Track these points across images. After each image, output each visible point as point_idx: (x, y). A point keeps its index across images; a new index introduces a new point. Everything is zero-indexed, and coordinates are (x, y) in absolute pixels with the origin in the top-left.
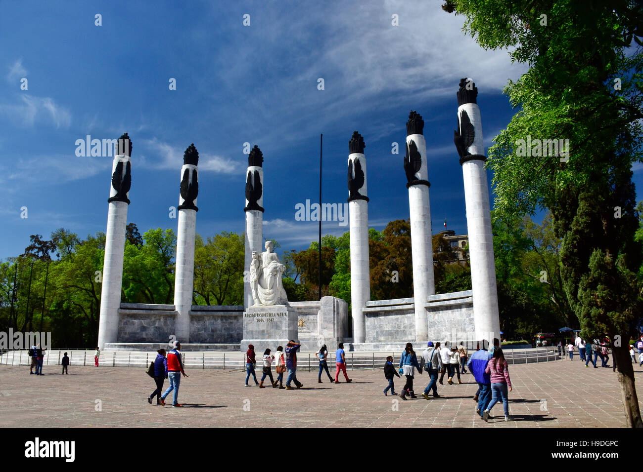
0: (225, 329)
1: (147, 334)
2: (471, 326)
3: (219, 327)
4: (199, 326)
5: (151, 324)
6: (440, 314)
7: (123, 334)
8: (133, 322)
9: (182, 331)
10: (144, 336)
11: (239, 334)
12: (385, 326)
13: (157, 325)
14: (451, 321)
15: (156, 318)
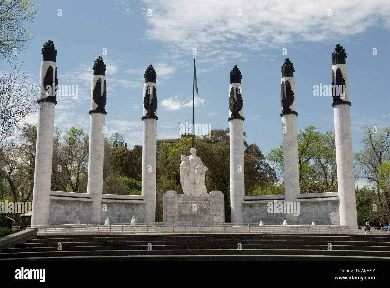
0: (128, 214)
1: (70, 218)
2: (336, 217)
3: (124, 213)
4: (108, 212)
5: (73, 209)
6: (308, 208)
7: (52, 218)
8: (59, 207)
9: (97, 215)
10: (68, 220)
11: (140, 218)
12: (260, 215)
13: (77, 210)
14: (318, 212)
15: (76, 204)
